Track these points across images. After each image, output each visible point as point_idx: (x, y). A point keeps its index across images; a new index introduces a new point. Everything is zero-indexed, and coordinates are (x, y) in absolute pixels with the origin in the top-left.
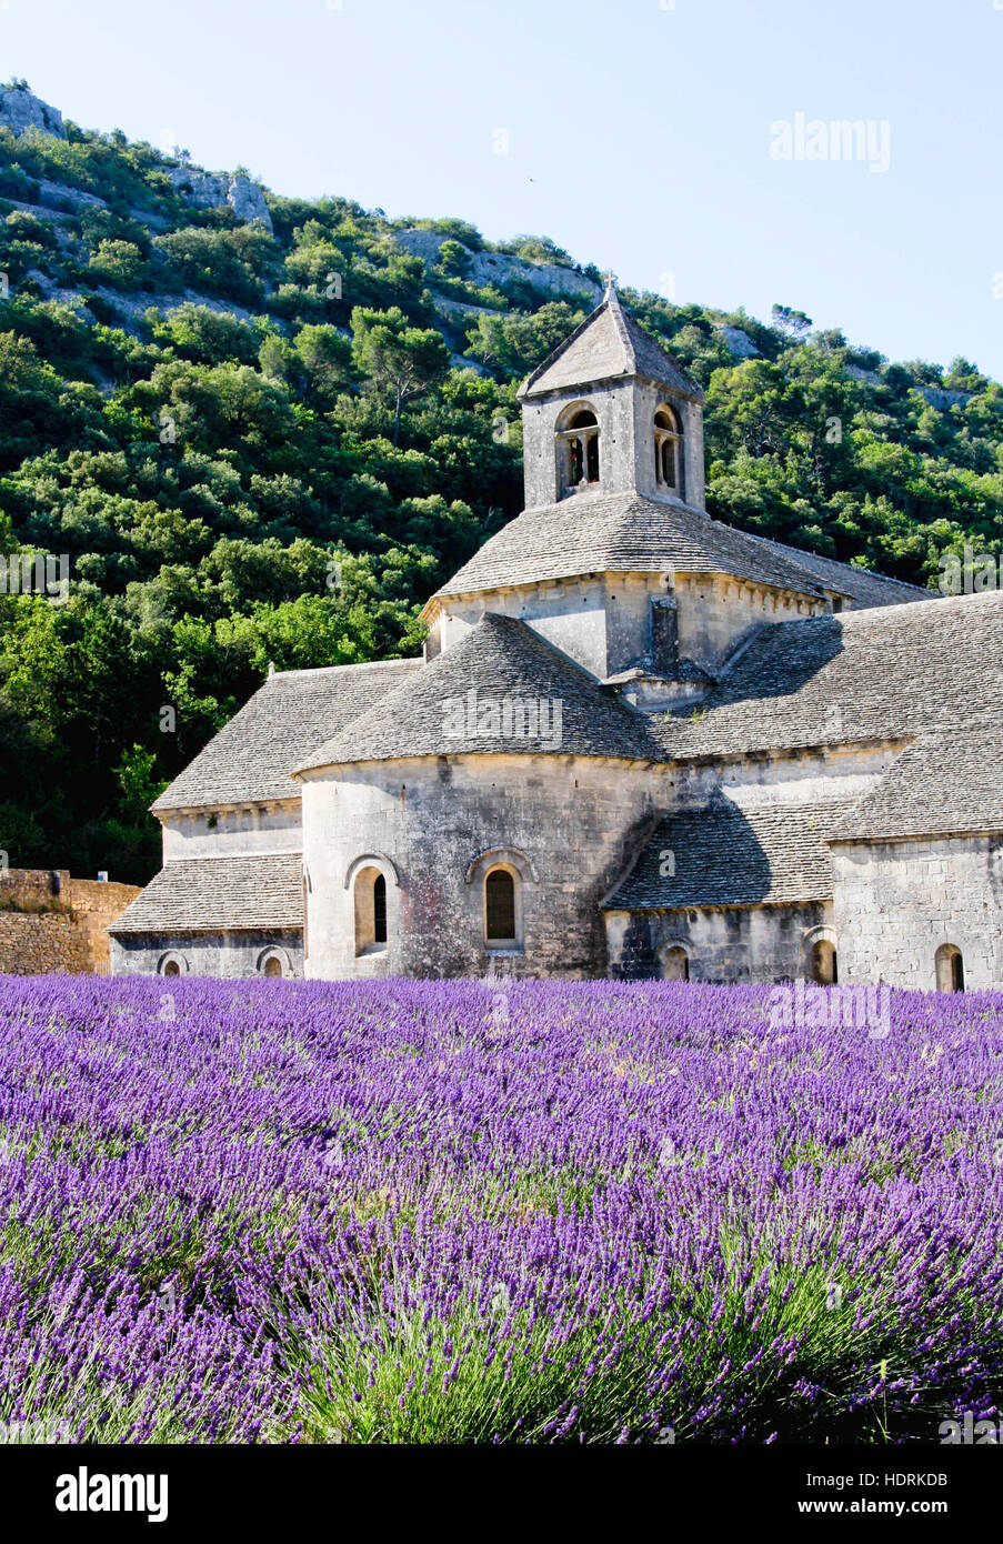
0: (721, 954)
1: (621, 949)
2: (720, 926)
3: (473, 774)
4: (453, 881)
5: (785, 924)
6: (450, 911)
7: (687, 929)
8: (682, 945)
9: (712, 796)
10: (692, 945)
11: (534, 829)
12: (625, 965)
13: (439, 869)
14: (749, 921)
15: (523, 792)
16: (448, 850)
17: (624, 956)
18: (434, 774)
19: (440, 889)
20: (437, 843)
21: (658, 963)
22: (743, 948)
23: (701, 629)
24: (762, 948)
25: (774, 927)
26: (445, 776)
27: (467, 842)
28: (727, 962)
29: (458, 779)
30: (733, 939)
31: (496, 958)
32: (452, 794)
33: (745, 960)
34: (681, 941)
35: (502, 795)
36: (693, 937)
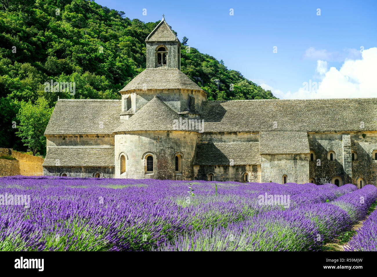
0: (222, 175)
1: (197, 174)
2: (222, 169)
3: (174, 135)
4: (169, 158)
5: (237, 169)
6: (169, 165)
7: (214, 170)
8: (213, 173)
9: (209, 141)
10: (215, 173)
11: (184, 147)
12: (198, 177)
13: (166, 155)
14: (229, 168)
15: (183, 139)
16: (168, 151)
17: (198, 175)
18: (166, 134)
19: (167, 160)
20: (166, 150)
21: (207, 177)
22: (227, 174)
23: (197, 102)
24: (232, 174)
25: (235, 170)
26: (168, 135)
27: (172, 150)
28: (223, 177)
29: (171, 136)
30: (225, 172)
31: (178, 175)
32: (170, 139)
33: (228, 176)
34: (212, 172)
35: (179, 140)
36: (215, 171)
